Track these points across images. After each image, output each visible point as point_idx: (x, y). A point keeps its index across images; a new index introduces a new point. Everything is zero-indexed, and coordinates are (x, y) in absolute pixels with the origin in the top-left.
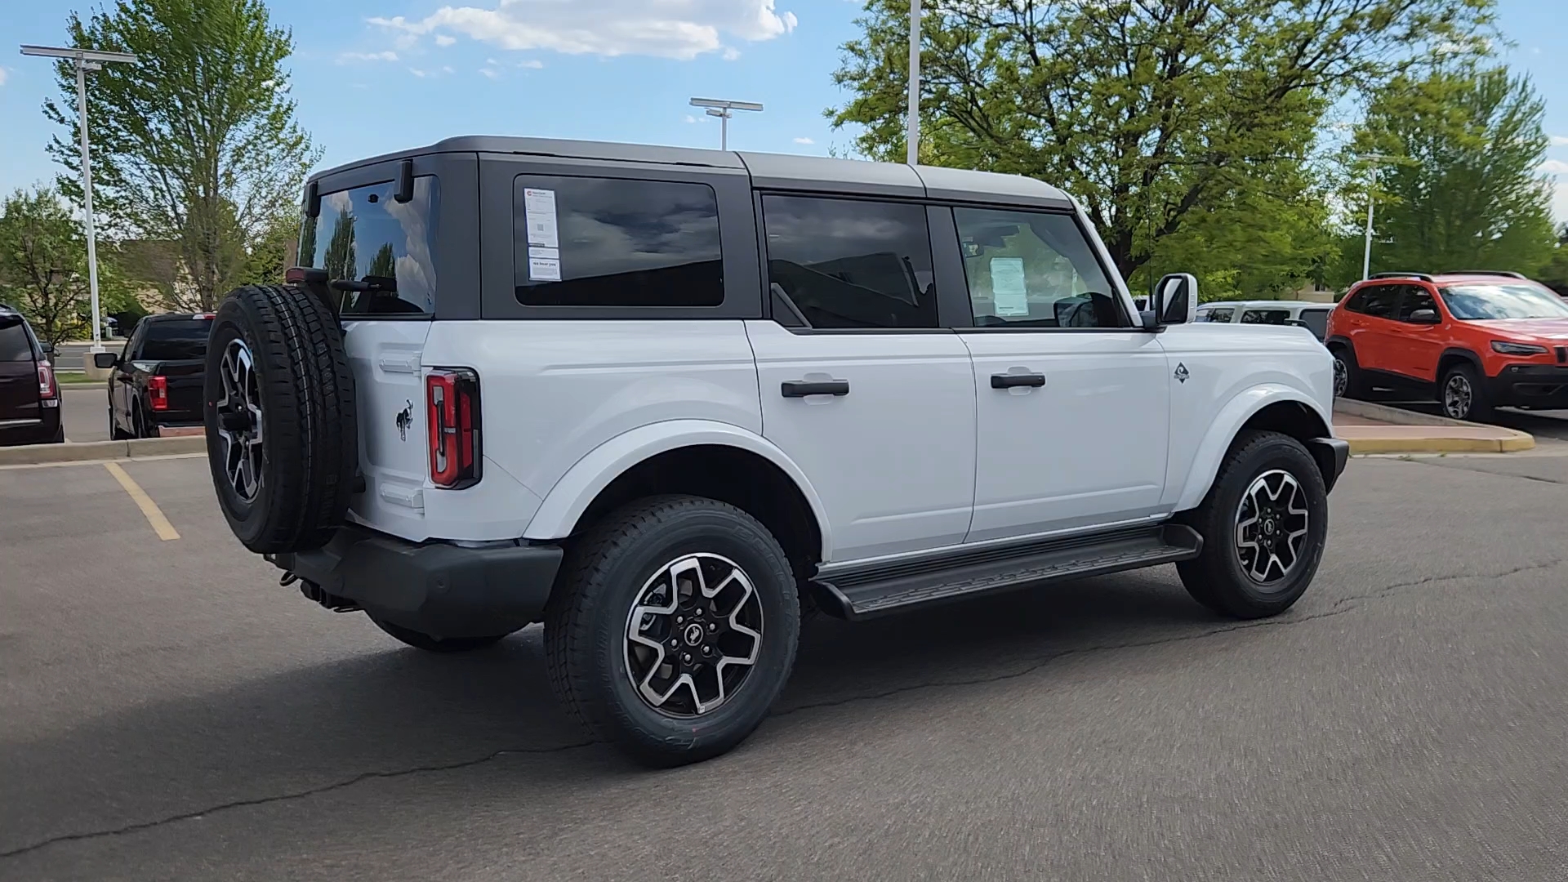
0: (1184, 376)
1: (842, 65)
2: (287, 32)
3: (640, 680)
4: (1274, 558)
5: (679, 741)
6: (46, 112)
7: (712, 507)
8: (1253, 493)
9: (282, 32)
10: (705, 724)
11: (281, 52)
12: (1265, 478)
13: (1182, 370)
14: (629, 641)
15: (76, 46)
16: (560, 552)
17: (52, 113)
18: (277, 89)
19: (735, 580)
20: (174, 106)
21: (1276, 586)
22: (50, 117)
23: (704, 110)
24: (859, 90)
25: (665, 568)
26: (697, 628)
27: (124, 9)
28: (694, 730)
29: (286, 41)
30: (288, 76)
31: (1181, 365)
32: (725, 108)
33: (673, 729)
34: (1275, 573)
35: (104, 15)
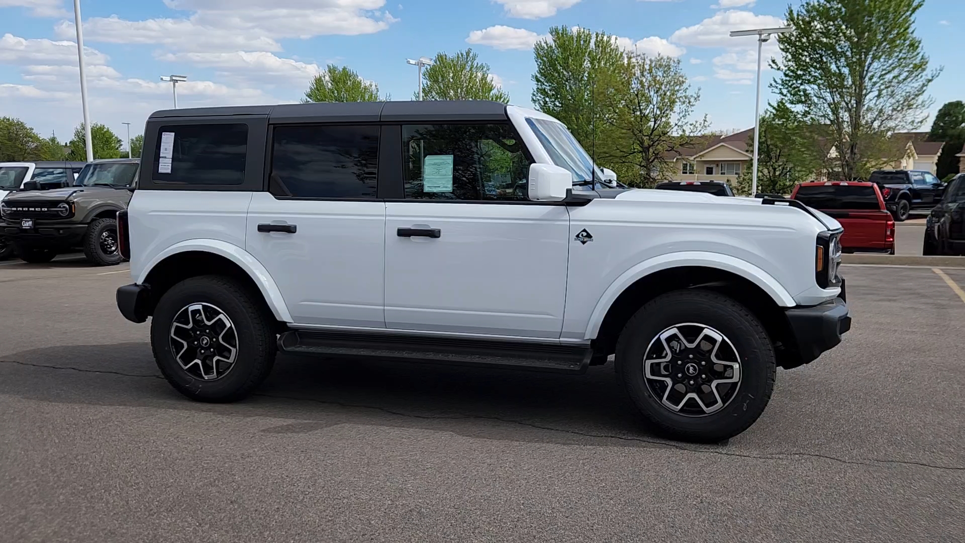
0: (585, 239)
3: (176, 355)
4: (692, 395)
5: (193, 388)
6: (770, 65)
8: (664, 338)
10: (206, 385)
12: (678, 328)
13: (585, 234)
14: (171, 337)
16: (140, 289)
17: (774, 65)
19: (220, 319)
22: (772, 68)
25: (187, 306)
26: (206, 338)
28: (201, 386)
31: (584, 230)
33: (191, 382)
34: (693, 407)
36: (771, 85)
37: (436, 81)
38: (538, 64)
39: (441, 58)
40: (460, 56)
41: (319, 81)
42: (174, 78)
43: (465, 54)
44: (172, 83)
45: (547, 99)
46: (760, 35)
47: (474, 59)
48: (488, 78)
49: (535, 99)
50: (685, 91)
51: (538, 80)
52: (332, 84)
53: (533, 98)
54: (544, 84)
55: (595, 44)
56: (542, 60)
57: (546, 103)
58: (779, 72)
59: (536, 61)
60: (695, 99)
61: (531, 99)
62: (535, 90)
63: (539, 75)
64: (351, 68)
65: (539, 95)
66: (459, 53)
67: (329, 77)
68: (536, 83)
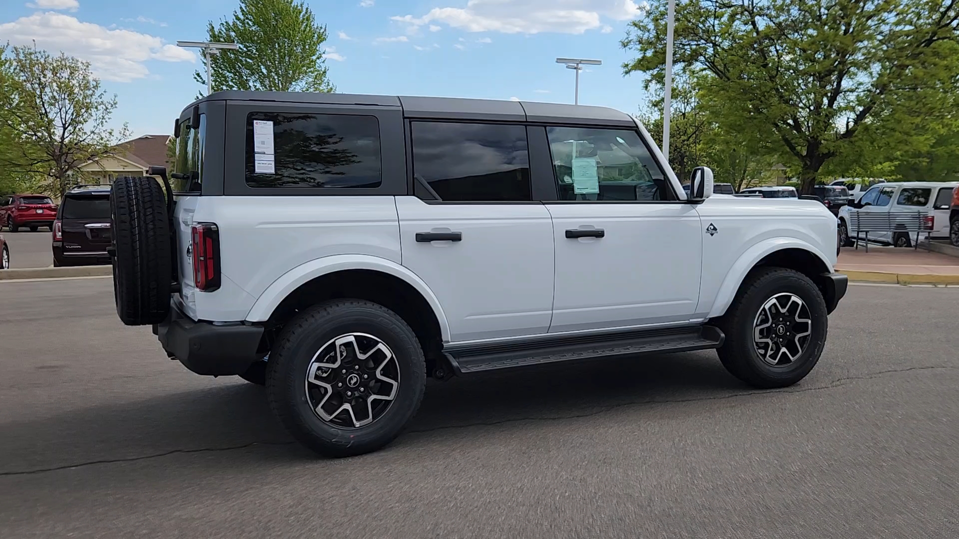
0: (714, 232)
1: (626, 36)
2: (324, 27)
3: (316, 406)
4: (784, 349)
5: (342, 442)
6: (195, 78)
7: (365, 306)
8: (767, 307)
9: (321, 28)
10: (359, 433)
11: (321, 38)
12: (776, 298)
13: (712, 227)
14: (309, 383)
15: (211, 41)
16: (263, 329)
17: (198, 78)
18: (318, 61)
19: (379, 350)
20: (262, 72)
21: (784, 368)
22: (198, 81)
23: (564, 65)
24: (641, 50)
25: (333, 340)
26: (355, 377)
27: (238, 18)
28: (352, 436)
29: (323, 32)
30: (324, 53)
31: (711, 224)
32: (578, 64)
33: (337, 435)
34: (784, 359)
35: (226, 22)
50: (100, 97)
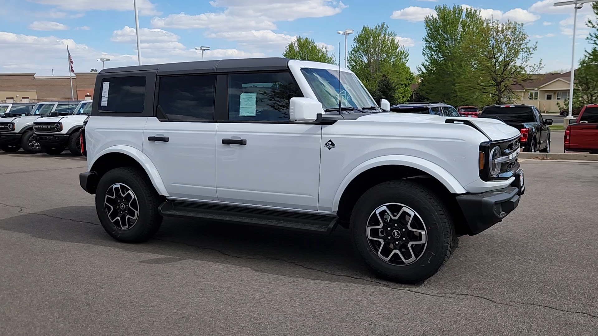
0: (332, 146)
3: (108, 214)
4: (396, 251)
8: (378, 212)
13: (330, 143)
14: (105, 203)
19: (129, 193)
25: (113, 185)
26: (123, 204)
28: (120, 233)
31: (330, 141)
33: (115, 231)
36: (588, 38)
37: (363, 44)
38: (427, 30)
39: (365, 29)
40: (378, 27)
41: (291, 46)
42: (203, 48)
43: (381, 26)
44: (202, 51)
45: (433, 53)
46: (576, 4)
47: (387, 29)
48: (395, 41)
49: (424, 53)
50: (526, 44)
51: (427, 41)
52: (299, 48)
53: (423, 53)
54: (430, 43)
55: (466, 15)
56: (430, 28)
57: (432, 55)
58: (594, 28)
59: (426, 29)
60: (534, 49)
61: (422, 53)
62: (425, 47)
63: (427, 38)
64: (311, 38)
65: (427, 50)
66: (377, 26)
67: (298, 44)
68: (426, 42)
